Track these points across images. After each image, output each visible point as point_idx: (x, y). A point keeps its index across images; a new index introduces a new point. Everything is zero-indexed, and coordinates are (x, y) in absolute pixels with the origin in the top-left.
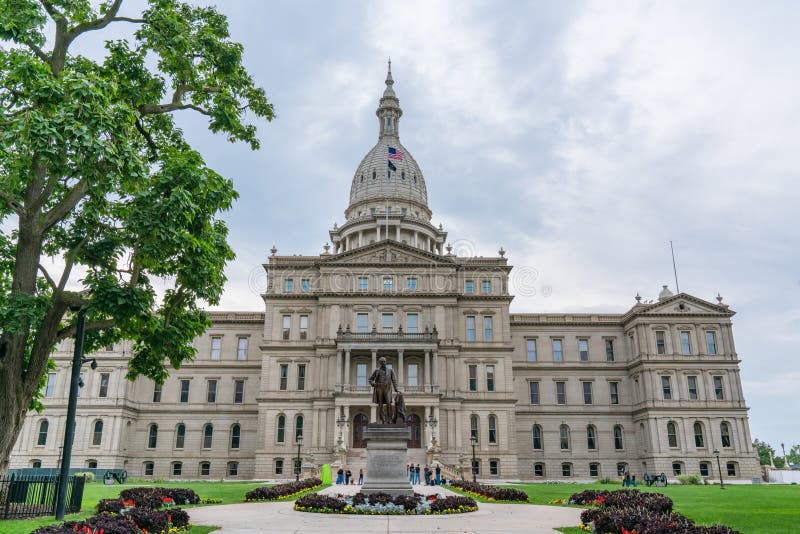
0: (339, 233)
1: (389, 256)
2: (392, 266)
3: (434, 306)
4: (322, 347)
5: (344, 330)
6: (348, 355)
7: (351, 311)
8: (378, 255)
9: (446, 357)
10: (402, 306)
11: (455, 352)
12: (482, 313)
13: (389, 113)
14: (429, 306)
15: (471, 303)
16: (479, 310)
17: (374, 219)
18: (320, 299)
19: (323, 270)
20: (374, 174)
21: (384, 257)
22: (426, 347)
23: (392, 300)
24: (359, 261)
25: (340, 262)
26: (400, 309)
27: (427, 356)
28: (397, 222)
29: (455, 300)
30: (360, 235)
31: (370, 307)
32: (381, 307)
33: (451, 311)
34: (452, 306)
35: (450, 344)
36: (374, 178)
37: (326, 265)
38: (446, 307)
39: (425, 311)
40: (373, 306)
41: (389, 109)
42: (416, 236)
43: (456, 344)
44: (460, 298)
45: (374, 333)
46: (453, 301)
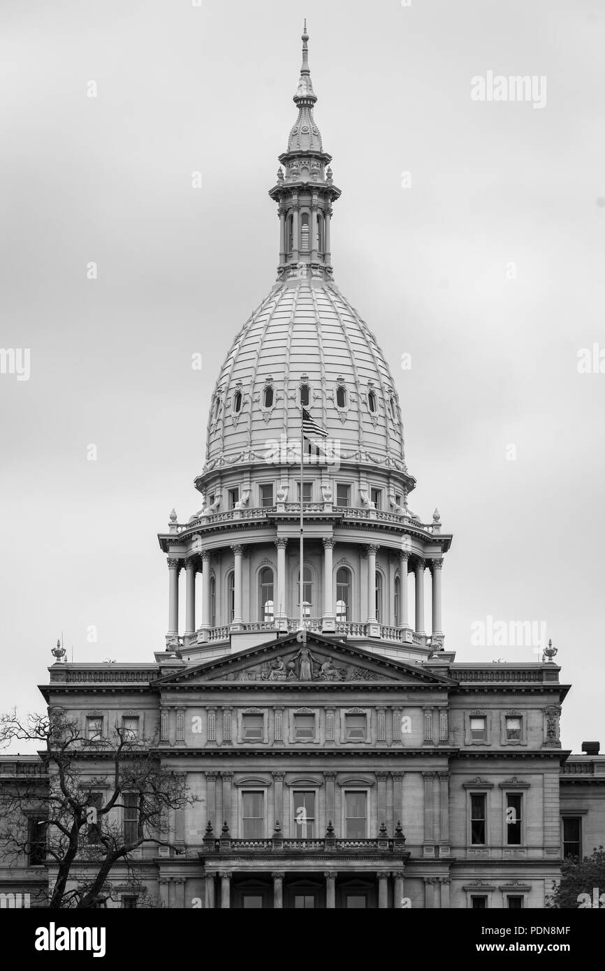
0: (185, 541)
1: (306, 666)
2: (314, 690)
3: (400, 776)
4: (170, 862)
5: (218, 833)
6: (226, 884)
7: (227, 785)
8: (282, 665)
9: (424, 882)
10: (333, 775)
11: (443, 872)
12: (501, 787)
13: (305, 199)
14: (389, 776)
15: (480, 765)
16: (496, 780)
17: (272, 523)
18: (164, 762)
19: (168, 698)
20: (269, 392)
21: (296, 670)
22: (382, 866)
23: (313, 762)
24: (244, 680)
25: (202, 682)
26: (330, 784)
27: (383, 885)
28: (325, 532)
29: (444, 762)
30: (238, 558)
31: (267, 777)
32: (291, 778)
33: (436, 787)
34: (437, 775)
35: (431, 854)
36: (269, 403)
37: (173, 690)
38: (425, 776)
39: (381, 784)
40: (275, 776)
41: (305, 190)
42: (373, 558)
43: (443, 854)
44: (456, 756)
45: (277, 839)
46: (441, 764)
